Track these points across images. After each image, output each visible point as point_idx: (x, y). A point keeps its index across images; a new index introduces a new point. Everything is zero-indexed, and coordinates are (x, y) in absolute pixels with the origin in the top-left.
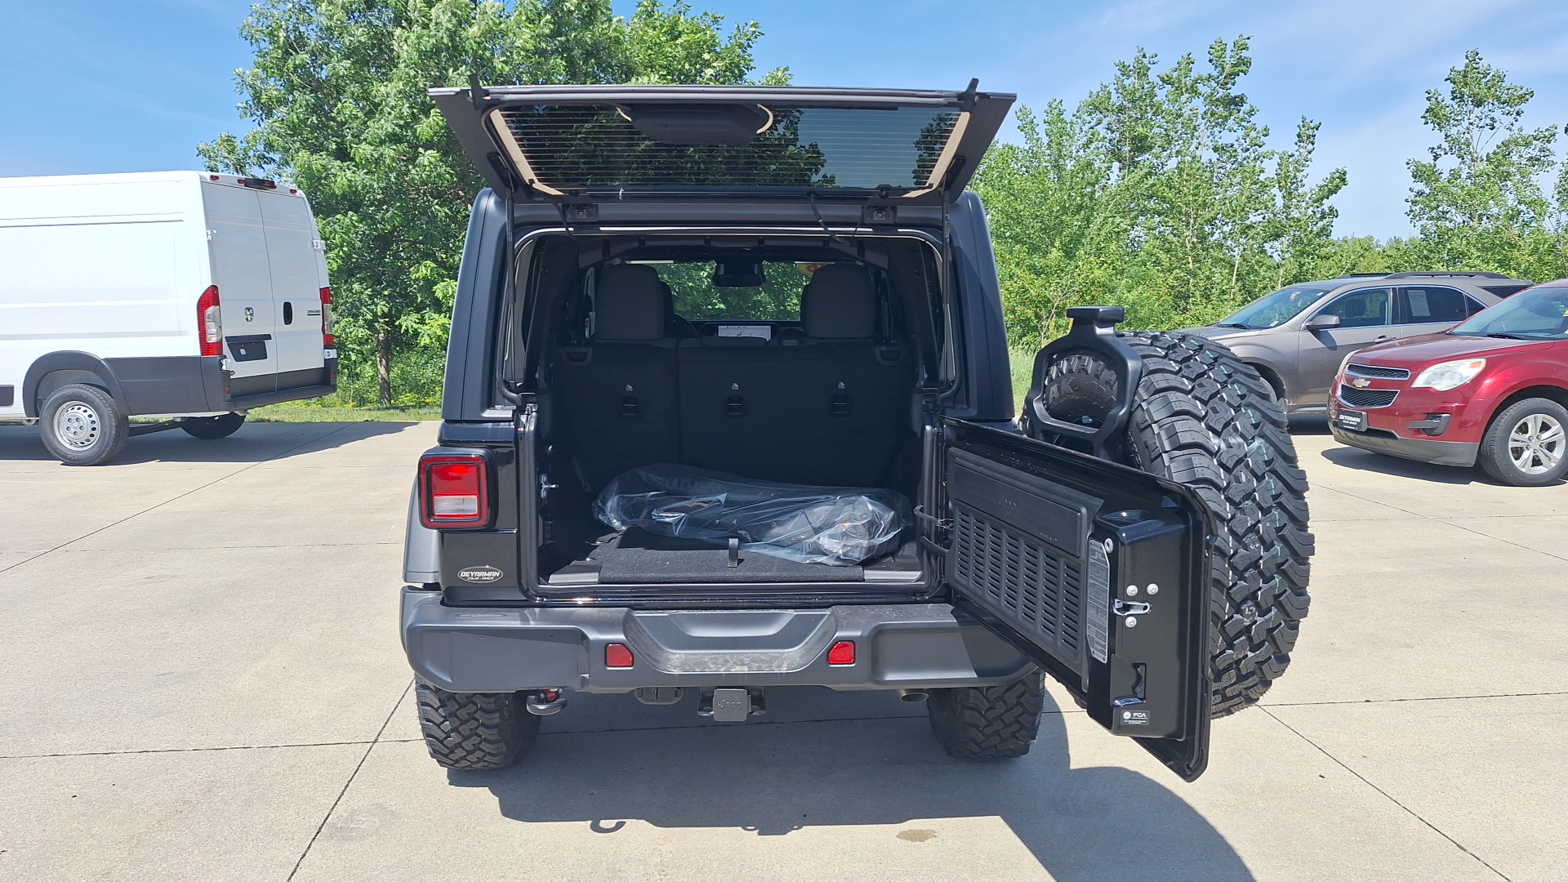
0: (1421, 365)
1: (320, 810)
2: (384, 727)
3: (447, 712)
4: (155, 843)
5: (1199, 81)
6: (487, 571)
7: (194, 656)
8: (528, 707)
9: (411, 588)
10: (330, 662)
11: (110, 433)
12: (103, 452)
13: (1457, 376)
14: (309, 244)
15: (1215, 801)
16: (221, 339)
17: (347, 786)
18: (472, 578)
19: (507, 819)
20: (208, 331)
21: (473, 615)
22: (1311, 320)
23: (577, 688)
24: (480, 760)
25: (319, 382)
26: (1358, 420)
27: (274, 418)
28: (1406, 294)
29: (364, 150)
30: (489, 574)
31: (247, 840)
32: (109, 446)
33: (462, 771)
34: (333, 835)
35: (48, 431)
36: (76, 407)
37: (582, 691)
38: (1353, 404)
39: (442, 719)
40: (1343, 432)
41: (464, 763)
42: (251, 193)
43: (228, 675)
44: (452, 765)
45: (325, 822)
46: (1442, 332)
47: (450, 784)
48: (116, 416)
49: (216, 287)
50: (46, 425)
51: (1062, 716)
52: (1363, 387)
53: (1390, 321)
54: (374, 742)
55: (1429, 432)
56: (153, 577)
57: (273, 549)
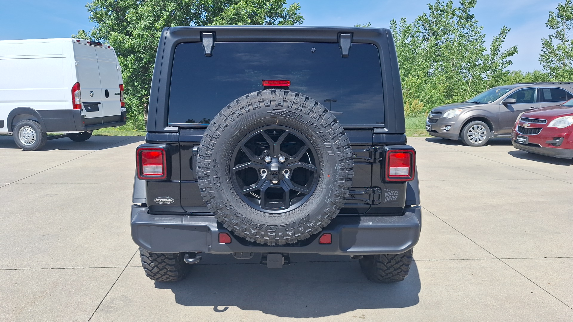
0: (551, 118)
1: (99, 298)
2: (131, 260)
3: (153, 259)
4: (28, 311)
5: (455, 10)
6: (167, 199)
7: (58, 227)
8: (185, 260)
9: (136, 205)
10: (112, 231)
11: (40, 139)
12: (37, 146)
13: (567, 123)
14: (115, 67)
15: (486, 303)
16: (81, 103)
17: (112, 287)
18: (161, 202)
19: (178, 304)
20: (76, 100)
21: (160, 219)
22: (504, 100)
23: (207, 252)
24: (167, 278)
25: (120, 120)
26: (525, 140)
27: (104, 134)
28: (543, 91)
29: (137, 32)
30: (168, 200)
31: (67, 311)
32: (39, 144)
33: (160, 282)
34: (104, 310)
35: (17, 138)
36: (27, 129)
37: (209, 253)
38: (523, 133)
39: (151, 262)
40: (518, 144)
41: (160, 279)
42: (93, 47)
43: (71, 236)
44: (156, 280)
45: (101, 303)
46: (558, 105)
47: (155, 287)
48: (42, 132)
49: (79, 83)
50: (16, 135)
51: (415, 262)
52: (527, 127)
53: (536, 101)
54: (126, 267)
55: (554, 145)
56: (48, 195)
57: (96, 184)
